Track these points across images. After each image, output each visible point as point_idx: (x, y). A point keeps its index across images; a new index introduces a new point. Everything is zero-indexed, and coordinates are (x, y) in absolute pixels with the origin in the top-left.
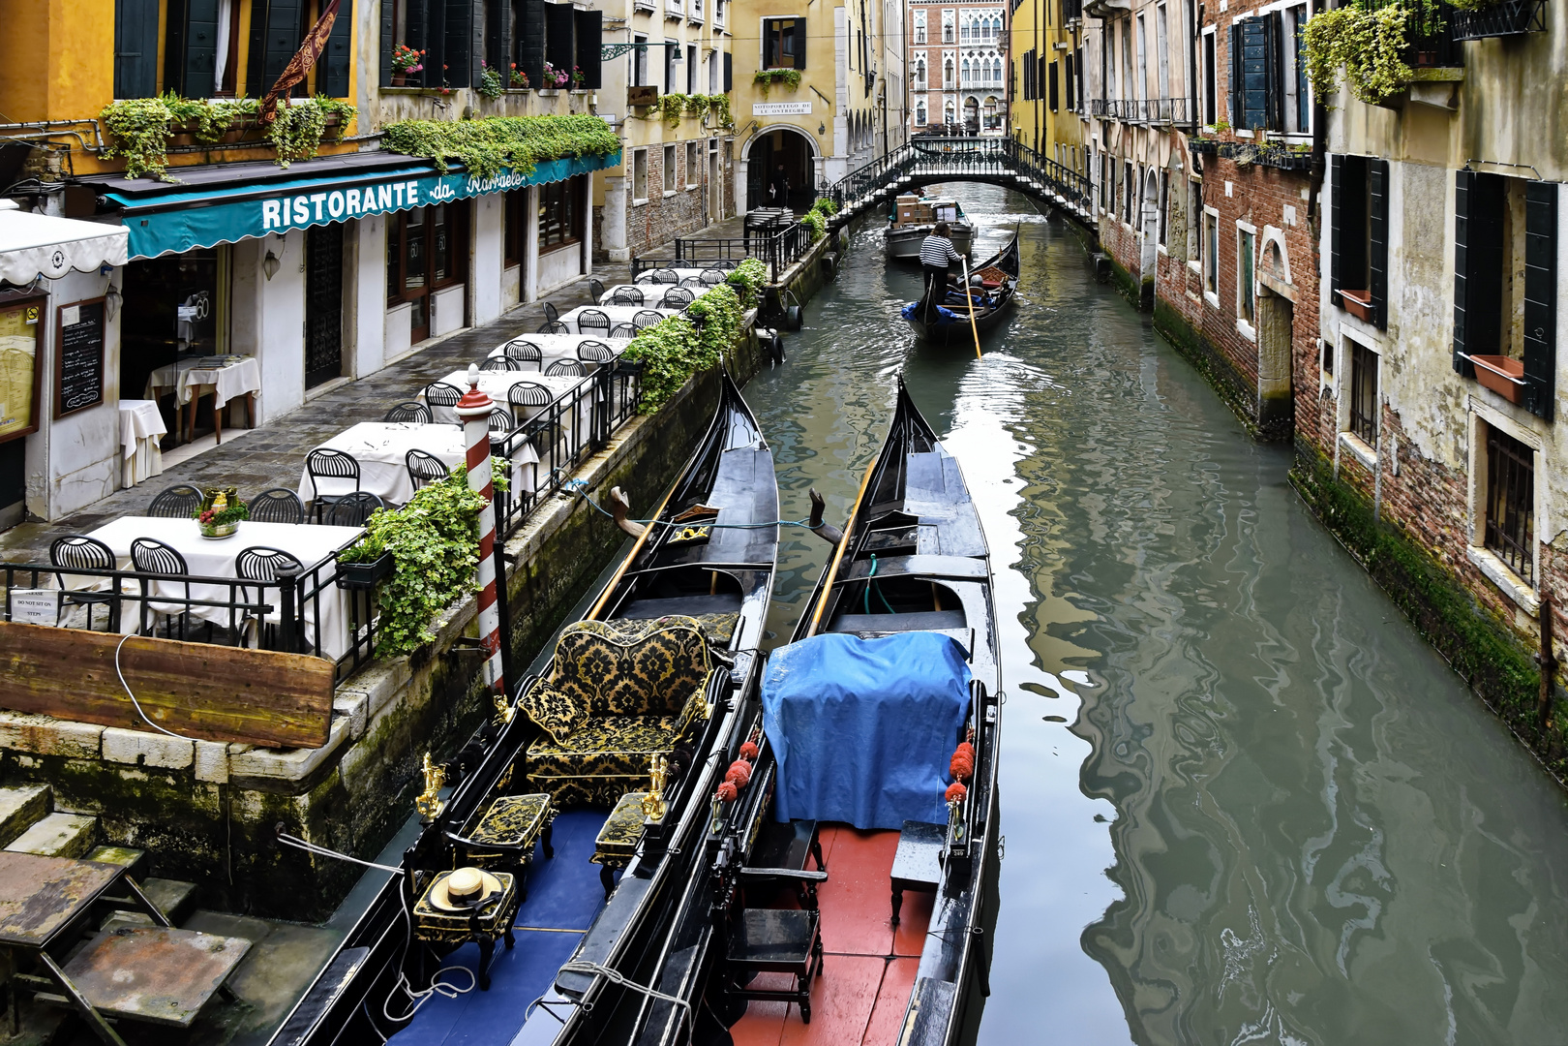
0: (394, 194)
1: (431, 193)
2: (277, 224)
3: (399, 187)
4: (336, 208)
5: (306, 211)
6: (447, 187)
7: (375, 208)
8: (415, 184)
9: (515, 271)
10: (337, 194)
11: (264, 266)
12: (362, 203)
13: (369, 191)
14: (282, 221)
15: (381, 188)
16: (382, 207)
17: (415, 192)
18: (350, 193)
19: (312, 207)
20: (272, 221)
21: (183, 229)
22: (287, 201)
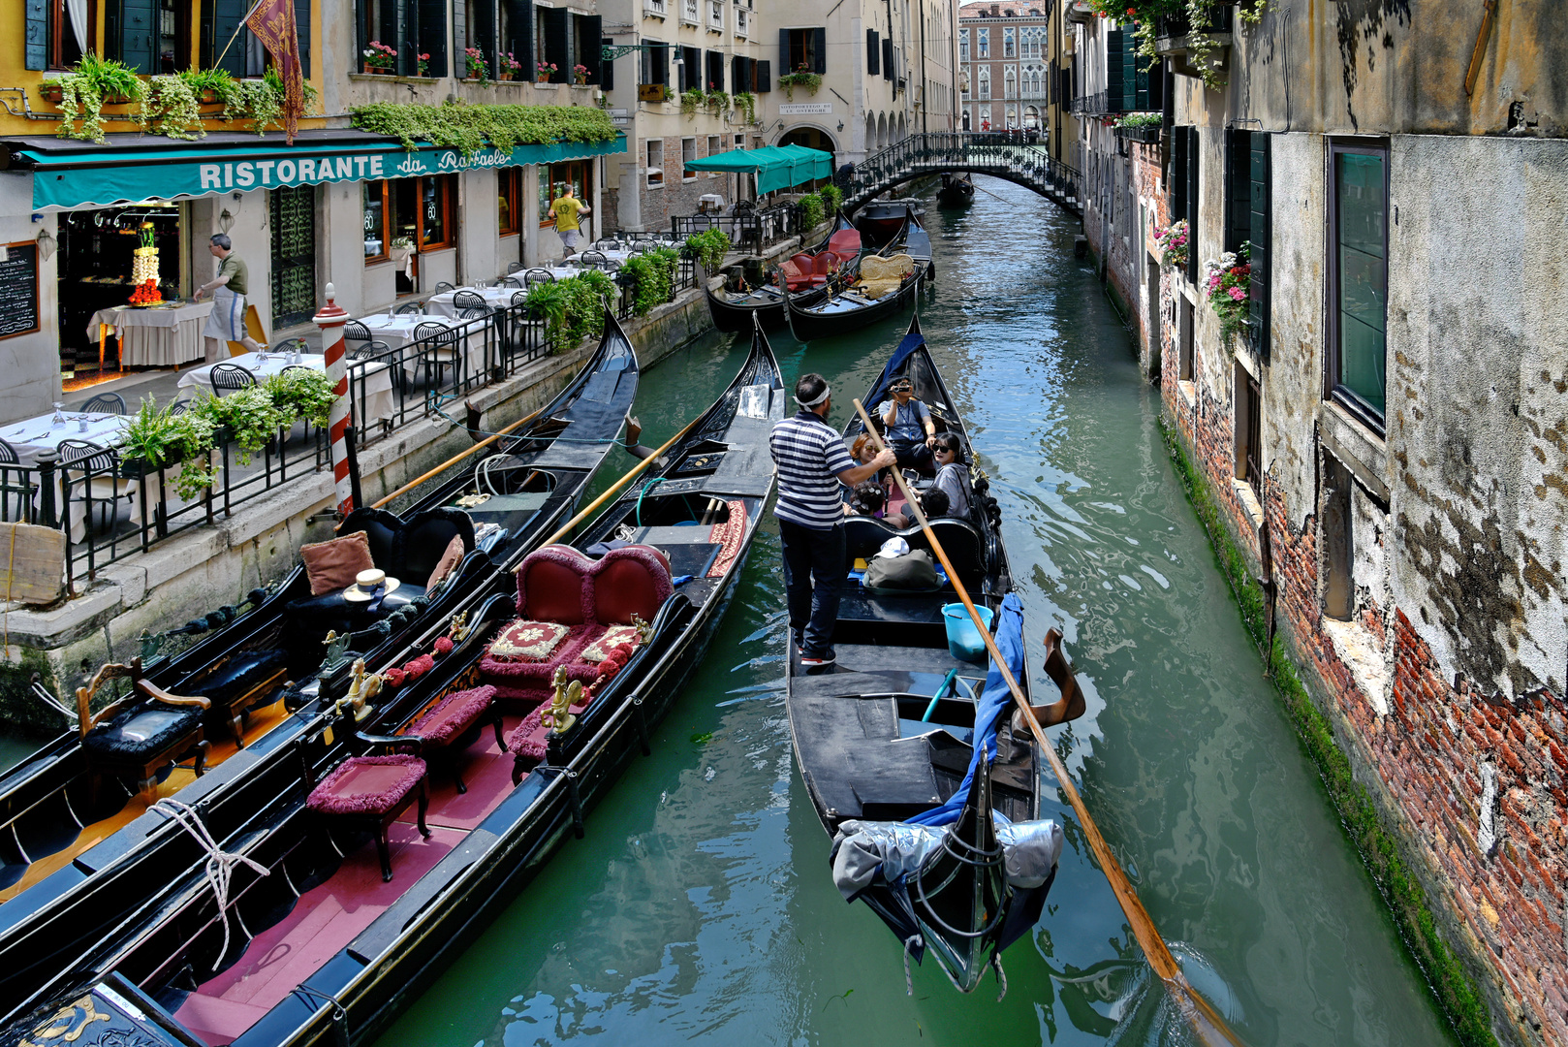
0: (355, 166)
1: (399, 167)
2: (217, 185)
3: (361, 160)
4: (287, 174)
5: (251, 177)
6: (418, 163)
7: (332, 176)
8: (380, 158)
9: (513, 238)
10: (288, 163)
11: (220, 222)
12: (317, 171)
13: (325, 162)
14: (223, 183)
15: (339, 160)
16: (340, 175)
17: (380, 165)
18: (302, 163)
19: (258, 173)
20: (211, 183)
21: (105, 184)
22: (228, 167)
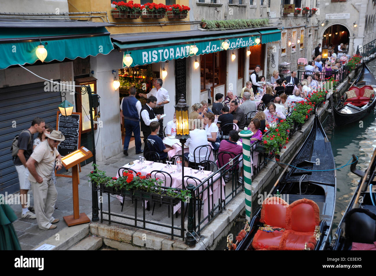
2: (147, 61)
4: (166, 56)
9: (241, 80)
10: (166, 49)
12: (175, 53)
14: (149, 61)
18: (170, 49)
19: (158, 55)
20: (145, 60)
